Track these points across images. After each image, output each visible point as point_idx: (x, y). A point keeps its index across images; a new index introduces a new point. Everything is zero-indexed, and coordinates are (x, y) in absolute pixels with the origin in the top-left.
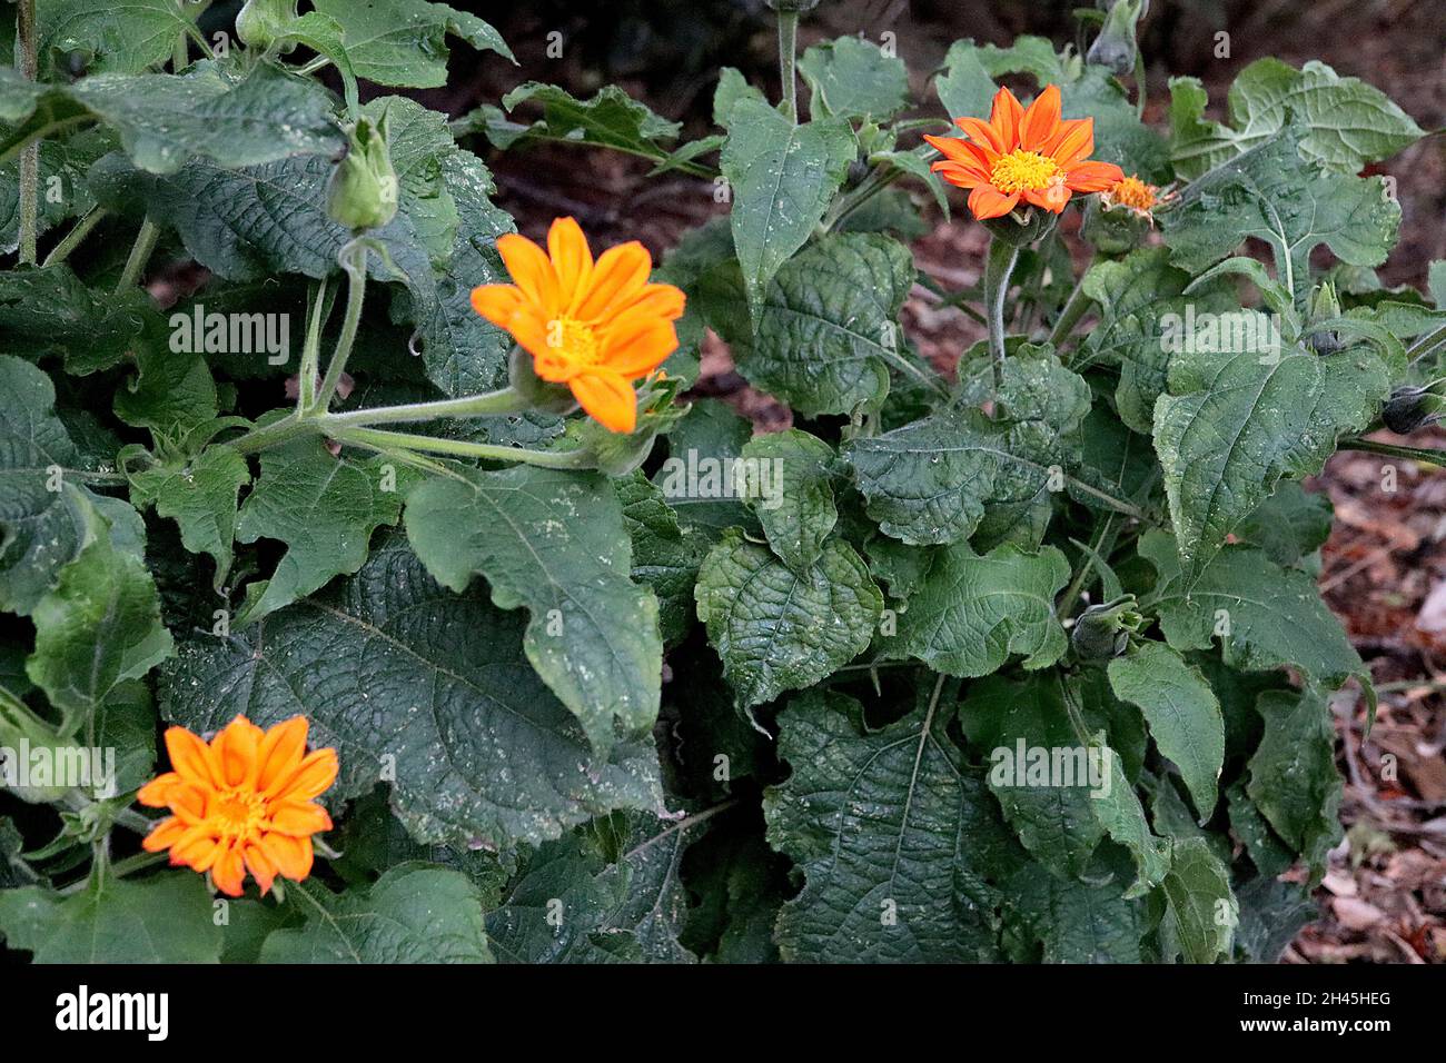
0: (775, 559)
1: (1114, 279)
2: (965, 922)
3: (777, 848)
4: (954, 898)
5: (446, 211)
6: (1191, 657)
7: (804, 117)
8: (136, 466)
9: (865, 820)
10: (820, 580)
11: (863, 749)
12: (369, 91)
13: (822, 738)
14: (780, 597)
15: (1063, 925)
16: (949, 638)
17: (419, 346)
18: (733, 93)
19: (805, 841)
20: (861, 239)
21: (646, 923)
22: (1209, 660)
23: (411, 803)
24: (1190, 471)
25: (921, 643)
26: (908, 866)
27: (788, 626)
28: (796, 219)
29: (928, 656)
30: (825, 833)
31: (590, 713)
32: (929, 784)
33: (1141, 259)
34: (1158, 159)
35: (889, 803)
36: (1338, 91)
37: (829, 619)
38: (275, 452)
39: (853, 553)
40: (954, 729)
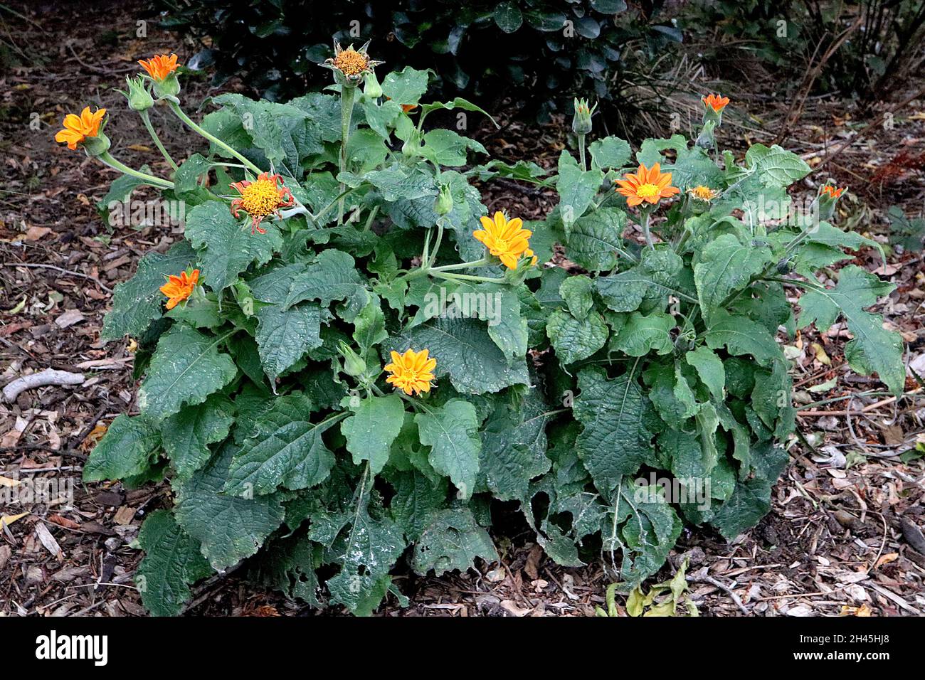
0: (573, 317)
1: (696, 223)
2: (642, 445)
3: (577, 419)
4: (639, 438)
5: (466, 207)
6: (716, 351)
7: (589, 168)
8: (375, 284)
9: (608, 410)
10: (587, 324)
11: (607, 386)
12: (443, 168)
13: (592, 382)
14: (574, 329)
15: (681, 452)
16: (632, 344)
17: (458, 248)
18: (565, 158)
19: (587, 417)
20: (609, 209)
21: (533, 446)
22: (722, 354)
23: (456, 380)
24: (705, 288)
25: (623, 345)
26: (622, 426)
27: (577, 339)
28: (581, 204)
29: (624, 350)
30: (593, 414)
31: (507, 351)
32: (630, 398)
33: (705, 216)
34: (721, 179)
35: (616, 404)
36: (784, 155)
37: (591, 336)
38: (415, 280)
39: (599, 315)
40: (640, 380)
